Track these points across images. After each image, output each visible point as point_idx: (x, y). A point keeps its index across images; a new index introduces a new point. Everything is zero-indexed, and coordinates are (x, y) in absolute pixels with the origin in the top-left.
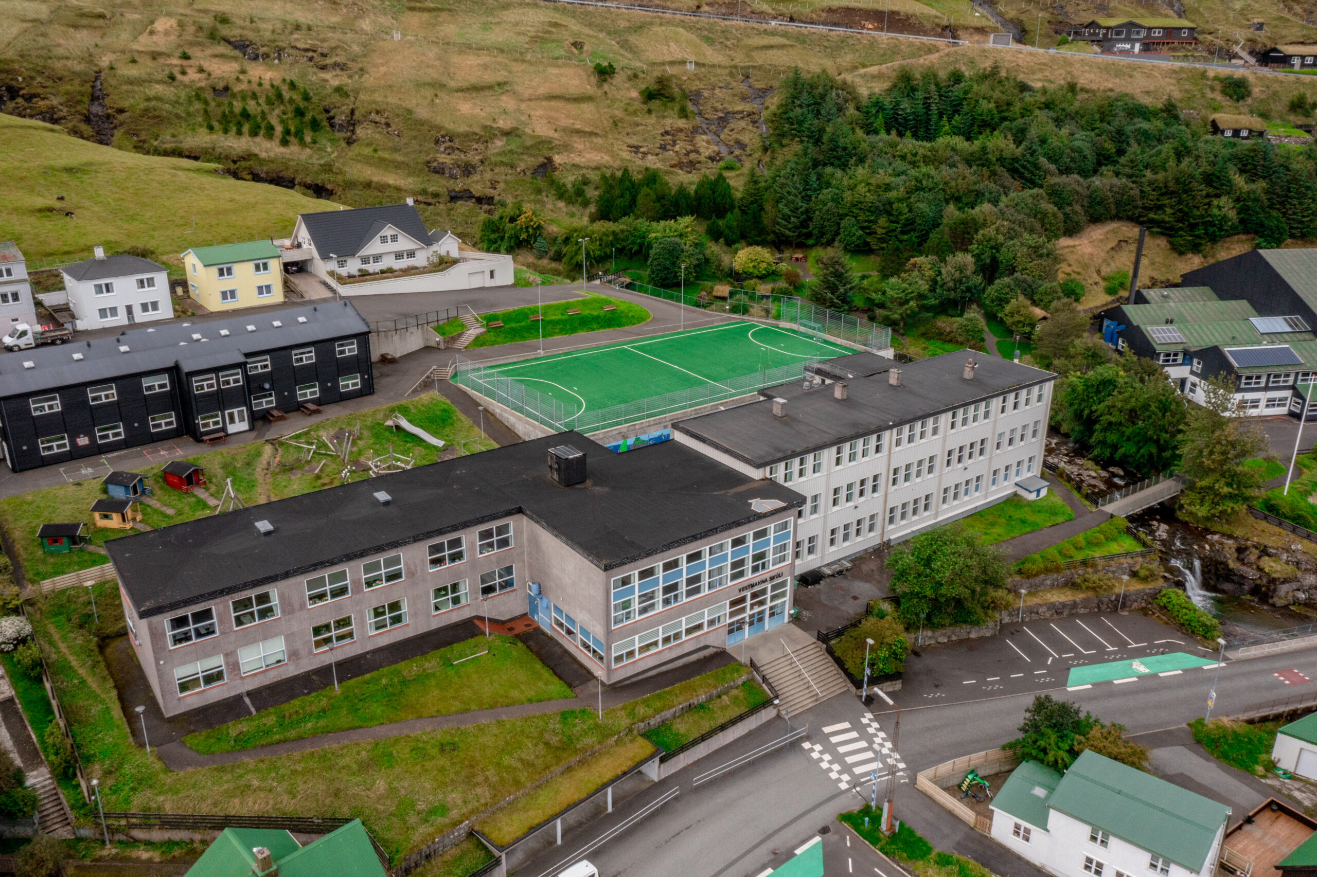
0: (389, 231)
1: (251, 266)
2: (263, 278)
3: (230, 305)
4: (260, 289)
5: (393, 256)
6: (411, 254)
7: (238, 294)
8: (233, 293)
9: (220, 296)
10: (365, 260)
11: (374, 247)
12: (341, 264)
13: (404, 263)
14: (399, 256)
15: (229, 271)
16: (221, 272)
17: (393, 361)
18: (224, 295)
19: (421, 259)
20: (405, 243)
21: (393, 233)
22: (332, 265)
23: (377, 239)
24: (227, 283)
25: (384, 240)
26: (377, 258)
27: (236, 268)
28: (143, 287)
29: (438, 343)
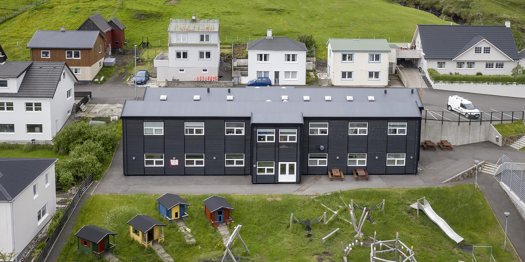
0: (483, 44)
1: (366, 56)
2: (374, 67)
3: (347, 82)
4: (371, 75)
5: (484, 65)
6: (500, 65)
7: (353, 75)
8: (350, 74)
9: (340, 75)
10: (460, 64)
11: (469, 55)
12: (441, 65)
13: (494, 72)
14: (489, 65)
15: (351, 58)
16: (344, 57)
17: (449, 148)
18: (344, 75)
19: (507, 71)
20: (496, 55)
21: (487, 46)
22: (434, 65)
23: (472, 50)
24: (347, 66)
25: (478, 50)
26: (471, 64)
27: (356, 56)
28: (289, 60)
29: (497, 139)
